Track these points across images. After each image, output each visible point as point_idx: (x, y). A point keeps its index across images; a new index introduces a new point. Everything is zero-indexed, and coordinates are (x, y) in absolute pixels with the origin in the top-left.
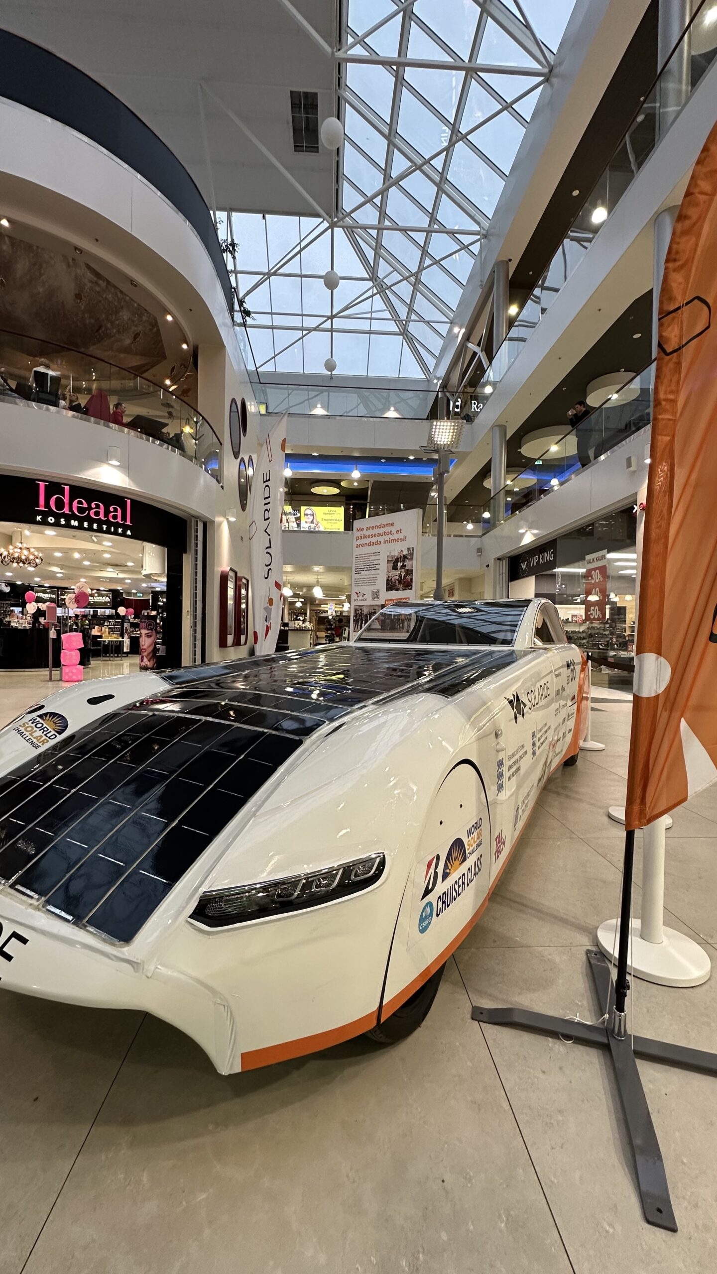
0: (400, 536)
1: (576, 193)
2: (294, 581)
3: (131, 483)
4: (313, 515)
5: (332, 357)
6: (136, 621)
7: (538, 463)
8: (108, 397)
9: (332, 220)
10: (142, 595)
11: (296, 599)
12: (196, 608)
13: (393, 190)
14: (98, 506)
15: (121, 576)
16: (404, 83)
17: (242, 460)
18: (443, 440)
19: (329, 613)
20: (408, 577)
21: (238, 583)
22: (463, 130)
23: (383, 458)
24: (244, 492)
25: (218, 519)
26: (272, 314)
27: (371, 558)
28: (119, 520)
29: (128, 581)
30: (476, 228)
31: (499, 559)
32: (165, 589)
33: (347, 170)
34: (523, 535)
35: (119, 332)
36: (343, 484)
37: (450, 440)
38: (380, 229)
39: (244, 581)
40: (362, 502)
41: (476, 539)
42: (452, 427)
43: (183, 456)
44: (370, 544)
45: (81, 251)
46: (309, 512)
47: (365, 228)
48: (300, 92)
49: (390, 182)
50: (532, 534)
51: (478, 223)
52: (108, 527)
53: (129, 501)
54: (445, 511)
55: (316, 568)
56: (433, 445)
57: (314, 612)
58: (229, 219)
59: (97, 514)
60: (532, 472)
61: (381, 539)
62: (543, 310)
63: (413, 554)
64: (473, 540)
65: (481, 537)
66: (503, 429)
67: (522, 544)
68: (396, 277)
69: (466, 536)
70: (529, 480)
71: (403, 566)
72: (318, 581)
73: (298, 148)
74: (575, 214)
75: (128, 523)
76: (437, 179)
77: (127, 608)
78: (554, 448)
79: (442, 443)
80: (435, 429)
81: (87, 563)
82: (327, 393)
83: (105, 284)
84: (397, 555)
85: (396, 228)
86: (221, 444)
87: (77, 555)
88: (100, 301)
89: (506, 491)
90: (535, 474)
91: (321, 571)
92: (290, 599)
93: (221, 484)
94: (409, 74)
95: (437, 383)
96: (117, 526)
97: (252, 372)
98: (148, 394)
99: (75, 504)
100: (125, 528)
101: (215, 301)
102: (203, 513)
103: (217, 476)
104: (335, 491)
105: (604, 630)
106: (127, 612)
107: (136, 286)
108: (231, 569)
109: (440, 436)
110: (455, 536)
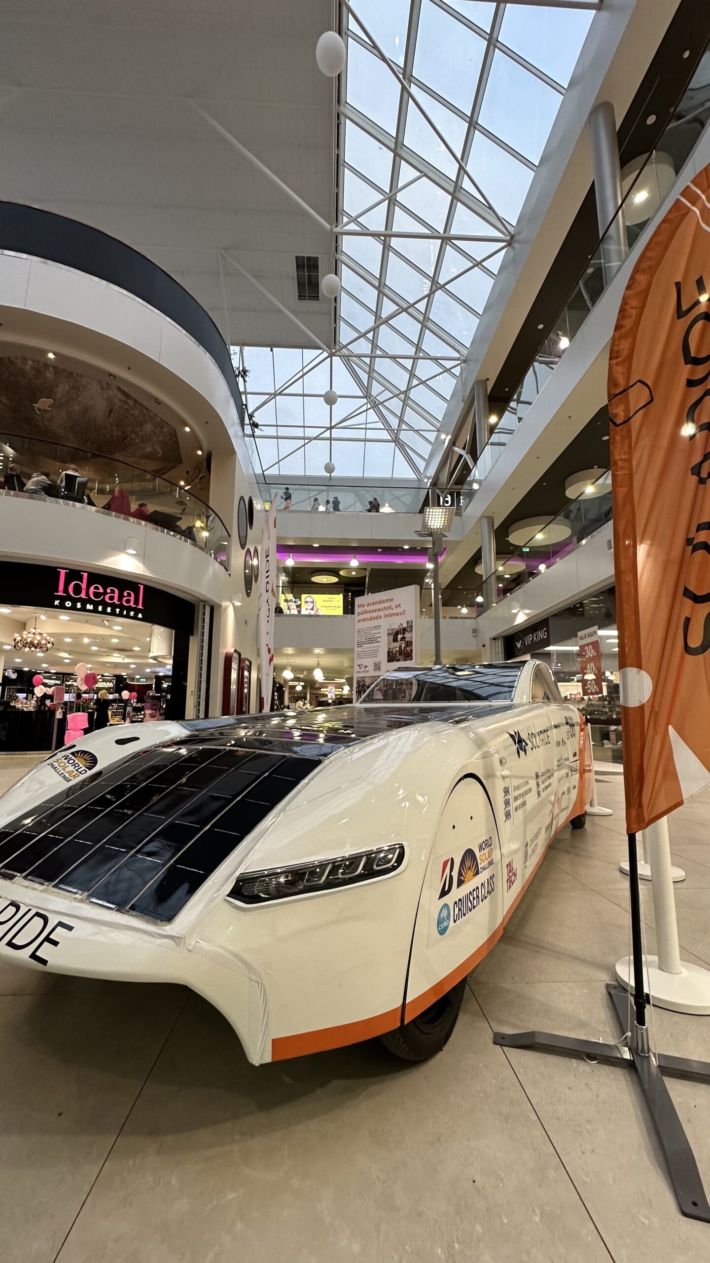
0: (399, 610)
1: (541, 327)
2: (294, 664)
3: (145, 570)
4: (313, 602)
5: (331, 461)
6: (139, 705)
7: (526, 550)
8: (130, 497)
9: (331, 351)
10: (145, 680)
11: (297, 683)
12: (200, 688)
13: (383, 328)
14: (113, 592)
15: (127, 660)
16: (391, 249)
17: (248, 551)
18: (436, 524)
19: (329, 696)
20: (408, 648)
21: (241, 664)
22: (441, 281)
23: (380, 548)
24: (249, 580)
25: (224, 604)
26: (277, 426)
27: (373, 632)
28: (132, 604)
29: (133, 666)
30: (457, 355)
31: (494, 639)
32: (170, 673)
33: (343, 312)
34: (516, 615)
35: (142, 441)
36: (342, 573)
37: (442, 524)
38: (372, 357)
39: (247, 662)
40: (359, 588)
41: (472, 620)
42: (444, 514)
43: (195, 546)
44: (371, 619)
45: (115, 377)
46: (309, 599)
47: (359, 356)
48: (304, 257)
49: (380, 321)
50: (525, 613)
51: (458, 352)
52: (121, 610)
53: (142, 586)
54: (440, 597)
55: (317, 651)
56: (427, 529)
57: (314, 696)
58: (241, 352)
59: (111, 598)
60: (520, 558)
61: (381, 613)
62: (520, 419)
63: (412, 626)
64: (468, 622)
65: (475, 618)
66: (491, 520)
67: (515, 624)
68: (388, 395)
69: (461, 618)
70: (519, 566)
71: (403, 639)
72: (318, 664)
73: (301, 297)
74: (541, 342)
75: (140, 607)
76: (421, 318)
77: (130, 692)
78: (540, 536)
79: (435, 527)
80: (429, 515)
81: (94, 648)
82: (326, 493)
83: (133, 403)
84: (396, 628)
85: (386, 356)
86: (230, 536)
87: (86, 640)
88: (127, 417)
89: (497, 576)
90: (523, 561)
91: (322, 653)
92: (291, 683)
93: (229, 572)
94: (394, 242)
95: (427, 482)
96: (129, 609)
97: (259, 475)
98: (163, 494)
99: (92, 589)
100: (137, 611)
101: (229, 415)
102: (210, 597)
103: (226, 566)
104: (334, 580)
105: (604, 707)
106: (130, 696)
107: (160, 404)
108: (235, 651)
109: (433, 521)
110: (451, 618)
